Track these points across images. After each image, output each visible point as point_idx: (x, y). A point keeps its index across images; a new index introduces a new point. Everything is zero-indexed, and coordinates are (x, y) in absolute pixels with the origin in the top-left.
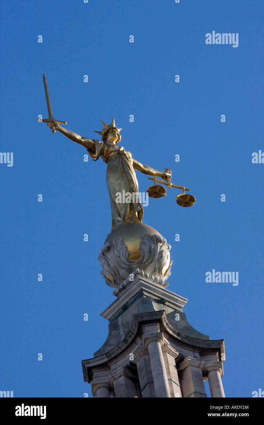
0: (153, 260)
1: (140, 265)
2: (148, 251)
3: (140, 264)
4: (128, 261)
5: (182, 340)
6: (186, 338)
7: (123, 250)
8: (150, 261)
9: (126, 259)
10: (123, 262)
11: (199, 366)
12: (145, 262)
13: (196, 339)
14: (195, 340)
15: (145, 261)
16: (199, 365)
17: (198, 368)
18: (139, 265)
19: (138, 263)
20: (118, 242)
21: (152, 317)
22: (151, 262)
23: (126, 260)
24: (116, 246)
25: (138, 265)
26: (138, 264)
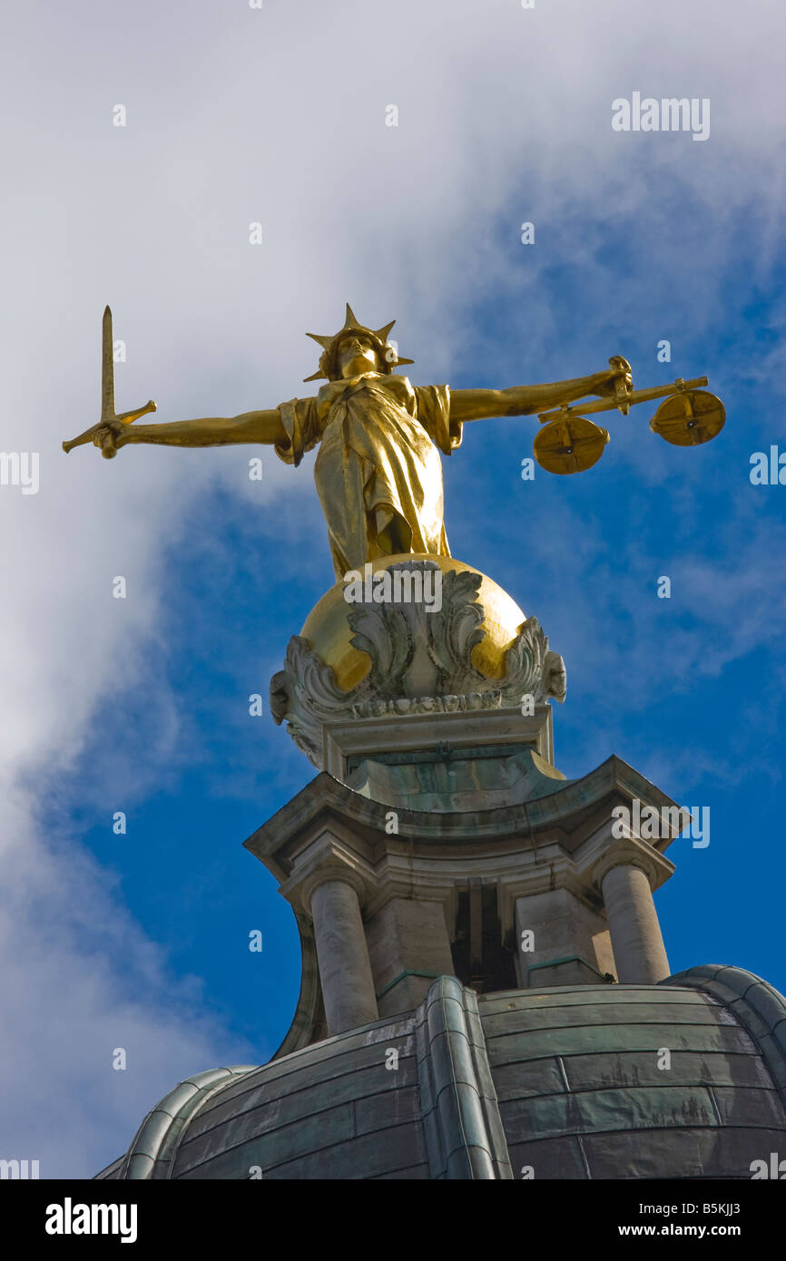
0: (412, 649)
1: (379, 688)
2: (381, 629)
3: (376, 685)
4: (339, 699)
5: (471, 834)
6: (484, 822)
7: (312, 671)
8: (405, 657)
9: (333, 695)
10: (331, 711)
11: (552, 884)
12: (390, 671)
13: (524, 804)
14: (522, 809)
15: (384, 666)
16: (549, 880)
17: (553, 889)
18: (375, 689)
19: (368, 684)
20: (296, 660)
21: (299, 817)
22: (410, 660)
23: (331, 697)
24: (294, 674)
25: (374, 693)
26: (372, 687)
